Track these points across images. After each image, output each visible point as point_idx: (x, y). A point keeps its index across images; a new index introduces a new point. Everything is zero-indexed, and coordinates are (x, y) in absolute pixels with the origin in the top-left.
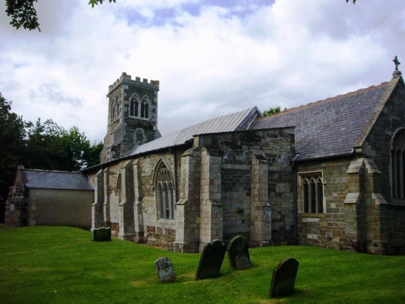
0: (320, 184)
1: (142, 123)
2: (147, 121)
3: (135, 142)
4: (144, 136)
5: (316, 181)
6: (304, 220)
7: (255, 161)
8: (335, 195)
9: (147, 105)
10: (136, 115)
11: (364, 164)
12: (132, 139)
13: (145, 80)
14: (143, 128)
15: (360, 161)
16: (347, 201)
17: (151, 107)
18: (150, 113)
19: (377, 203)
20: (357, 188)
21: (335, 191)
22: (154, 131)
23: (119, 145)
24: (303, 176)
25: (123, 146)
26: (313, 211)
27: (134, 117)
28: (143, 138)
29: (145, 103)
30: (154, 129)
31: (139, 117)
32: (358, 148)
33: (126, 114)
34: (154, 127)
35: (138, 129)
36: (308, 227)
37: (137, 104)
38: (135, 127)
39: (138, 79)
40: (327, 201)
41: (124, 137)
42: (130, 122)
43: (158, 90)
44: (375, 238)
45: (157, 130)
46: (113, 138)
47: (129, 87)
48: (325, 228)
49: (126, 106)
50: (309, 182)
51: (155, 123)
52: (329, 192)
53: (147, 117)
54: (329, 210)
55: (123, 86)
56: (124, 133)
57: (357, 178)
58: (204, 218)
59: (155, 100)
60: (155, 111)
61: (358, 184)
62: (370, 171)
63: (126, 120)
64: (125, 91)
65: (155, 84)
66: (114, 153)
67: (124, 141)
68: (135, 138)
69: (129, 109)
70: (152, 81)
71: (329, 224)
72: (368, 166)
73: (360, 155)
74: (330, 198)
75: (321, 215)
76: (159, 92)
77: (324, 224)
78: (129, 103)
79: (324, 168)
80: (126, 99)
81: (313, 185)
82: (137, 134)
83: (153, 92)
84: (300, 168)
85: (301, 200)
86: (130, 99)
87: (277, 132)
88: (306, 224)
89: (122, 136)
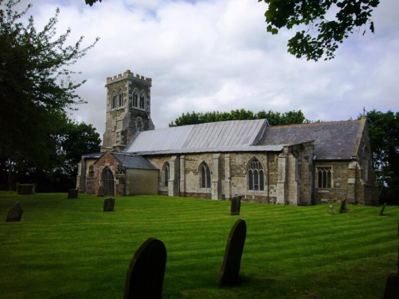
0: (329, 173)
1: (141, 112)
2: (143, 111)
3: (136, 128)
4: (142, 123)
5: (327, 171)
6: (319, 191)
7: (303, 160)
8: (339, 179)
9: (143, 98)
10: (136, 106)
11: (357, 165)
12: (135, 126)
13: (143, 77)
14: (142, 117)
15: (355, 163)
16: (349, 182)
17: (146, 99)
18: (145, 105)
19: (363, 183)
20: (354, 176)
21: (339, 177)
22: (148, 120)
23: (126, 130)
24: (319, 168)
25: (129, 131)
26: (325, 186)
27: (136, 108)
28: (141, 125)
29: (142, 96)
30: (149, 118)
31: (138, 108)
32: (355, 156)
33: (130, 105)
34: (148, 117)
35: (138, 117)
36: (321, 195)
37: (136, 96)
38: (136, 116)
39: (138, 76)
40: (334, 182)
41: (130, 124)
42: (133, 111)
43: (151, 86)
44: (361, 200)
45: (150, 119)
46: (122, 124)
47: (132, 82)
48: (333, 195)
49: (130, 98)
50: (322, 171)
51: (149, 113)
52: (335, 177)
53: (143, 108)
54: (335, 186)
55: (128, 81)
56: (129, 120)
57: (354, 171)
58: (291, 190)
59: (149, 95)
60: (148, 103)
61: (354, 174)
62: (359, 168)
63: (131, 110)
64: (130, 86)
65: (149, 80)
66: (123, 136)
67: (130, 127)
68: (136, 125)
69: (132, 101)
70: (147, 79)
71: (335, 194)
72: (358, 166)
73: (354, 160)
74: (336, 180)
75: (330, 189)
76: (151, 88)
77: (332, 193)
78: (132, 95)
79: (333, 165)
80: (130, 92)
81: (325, 173)
82: (138, 122)
83: (147, 87)
84: (318, 163)
85: (317, 181)
86: (133, 92)
87: (309, 144)
88: (320, 194)
89: (128, 123)
